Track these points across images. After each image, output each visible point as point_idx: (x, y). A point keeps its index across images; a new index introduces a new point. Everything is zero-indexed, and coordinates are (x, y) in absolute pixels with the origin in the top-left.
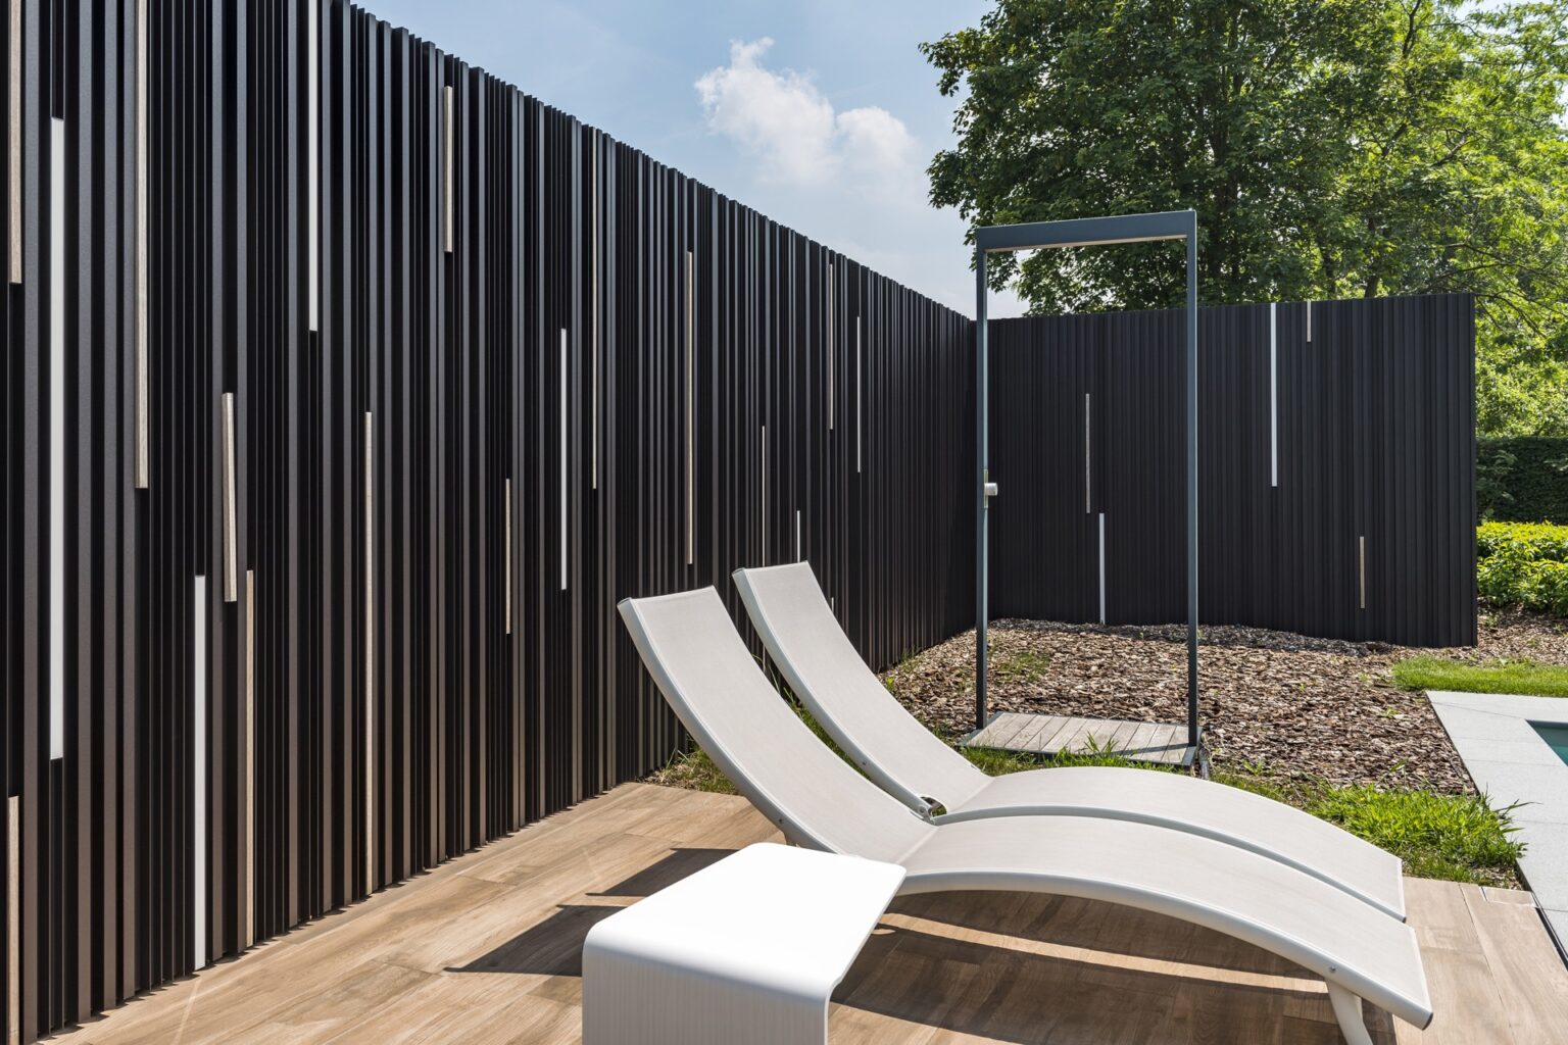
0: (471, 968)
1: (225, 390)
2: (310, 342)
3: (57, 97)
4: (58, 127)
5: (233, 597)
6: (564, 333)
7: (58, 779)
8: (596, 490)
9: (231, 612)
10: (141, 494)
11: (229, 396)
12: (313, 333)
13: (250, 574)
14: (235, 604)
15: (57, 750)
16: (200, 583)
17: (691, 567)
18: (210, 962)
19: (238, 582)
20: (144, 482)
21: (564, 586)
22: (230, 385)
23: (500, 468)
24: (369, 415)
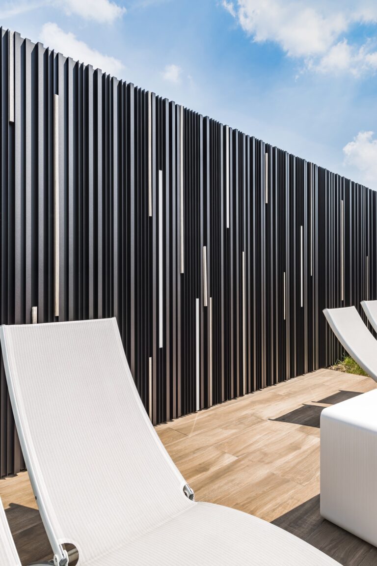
0: (276, 420)
1: (204, 246)
2: (227, 231)
3: (161, 165)
4: (161, 172)
5: (206, 305)
6: (302, 227)
7: (161, 353)
8: (312, 276)
9: (206, 309)
10: (182, 275)
11: (205, 247)
12: (228, 228)
13: (211, 298)
14: (207, 307)
15: (161, 346)
16: (197, 300)
17: (343, 301)
18: (200, 409)
19: (208, 301)
20: (183, 272)
21: (302, 306)
22: (205, 244)
23: (282, 269)
24: (243, 253)
